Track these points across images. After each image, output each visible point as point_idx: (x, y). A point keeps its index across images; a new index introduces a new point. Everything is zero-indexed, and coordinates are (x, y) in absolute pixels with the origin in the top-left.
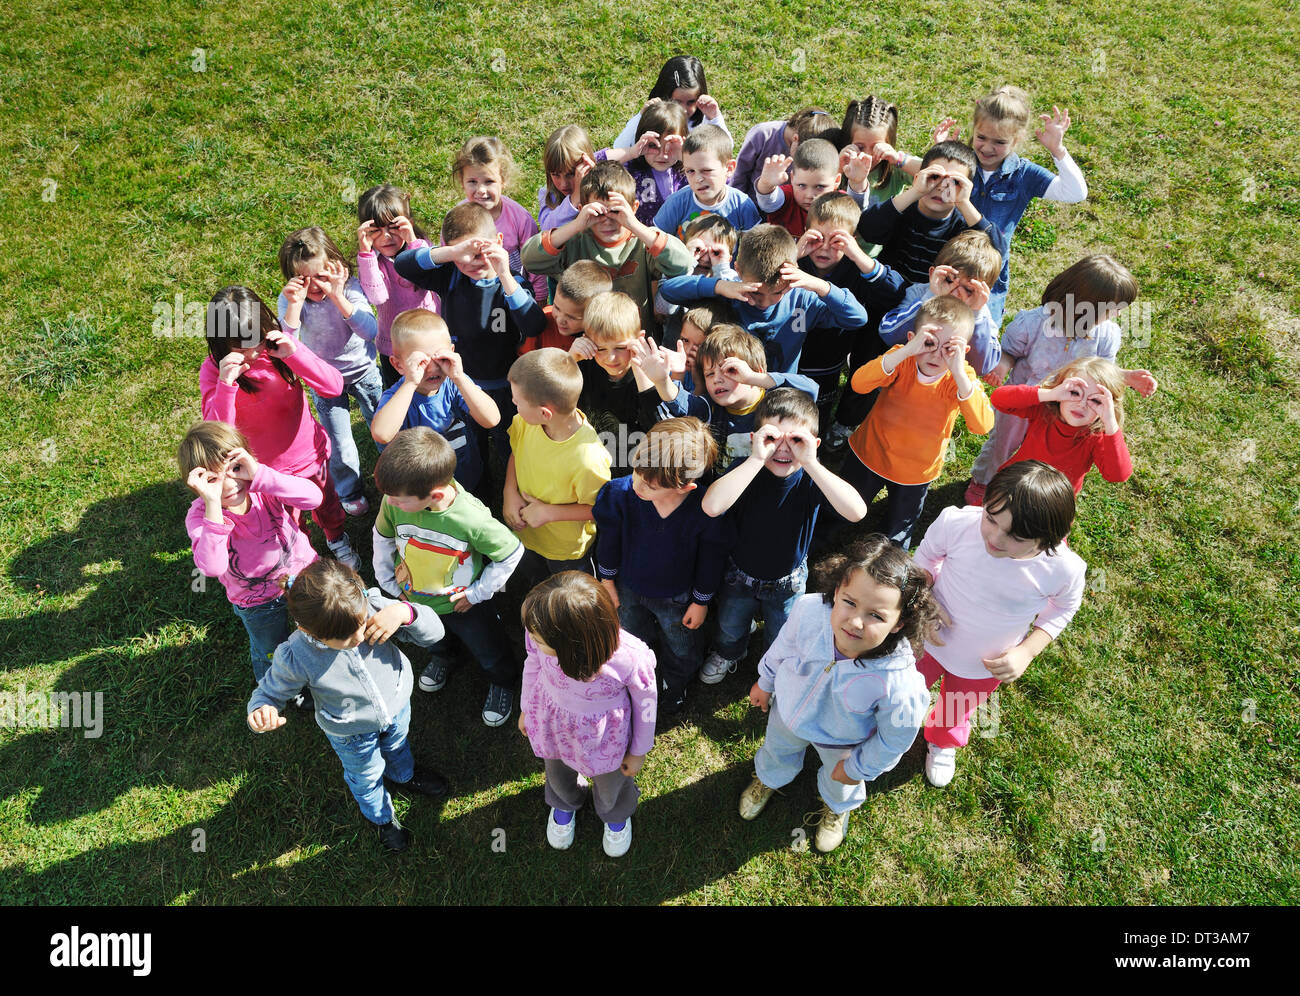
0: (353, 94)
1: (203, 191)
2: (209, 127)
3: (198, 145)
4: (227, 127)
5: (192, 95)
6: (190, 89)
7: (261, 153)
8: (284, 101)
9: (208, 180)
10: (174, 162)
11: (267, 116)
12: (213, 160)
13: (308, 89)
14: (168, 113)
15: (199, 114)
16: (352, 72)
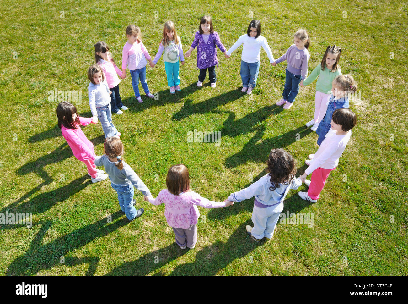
0: (83, 64)
1: (39, 97)
2: (39, 77)
3: (37, 83)
4: (45, 77)
5: (33, 68)
6: (32, 67)
7: (56, 84)
8: (62, 67)
9: (41, 94)
10: (30, 89)
11: (57, 73)
12: (42, 87)
13: (69, 63)
14: (26, 75)
15: (36, 74)
16: (82, 57)
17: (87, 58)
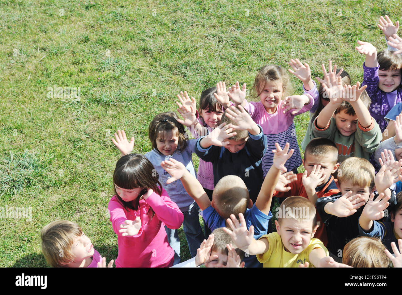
0: (202, 38)
1: (111, 87)
2: (119, 51)
3: (111, 62)
4: (129, 53)
5: (111, 33)
6: (111, 30)
7: (146, 68)
8: (162, 40)
9: (115, 82)
10: (97, 70)
11: (152, 49)
12: (119, 70)
13: (177, 34)
14: (97, 42)
15: (114, 44)
16: (203, 26)
17: (213, 29)
